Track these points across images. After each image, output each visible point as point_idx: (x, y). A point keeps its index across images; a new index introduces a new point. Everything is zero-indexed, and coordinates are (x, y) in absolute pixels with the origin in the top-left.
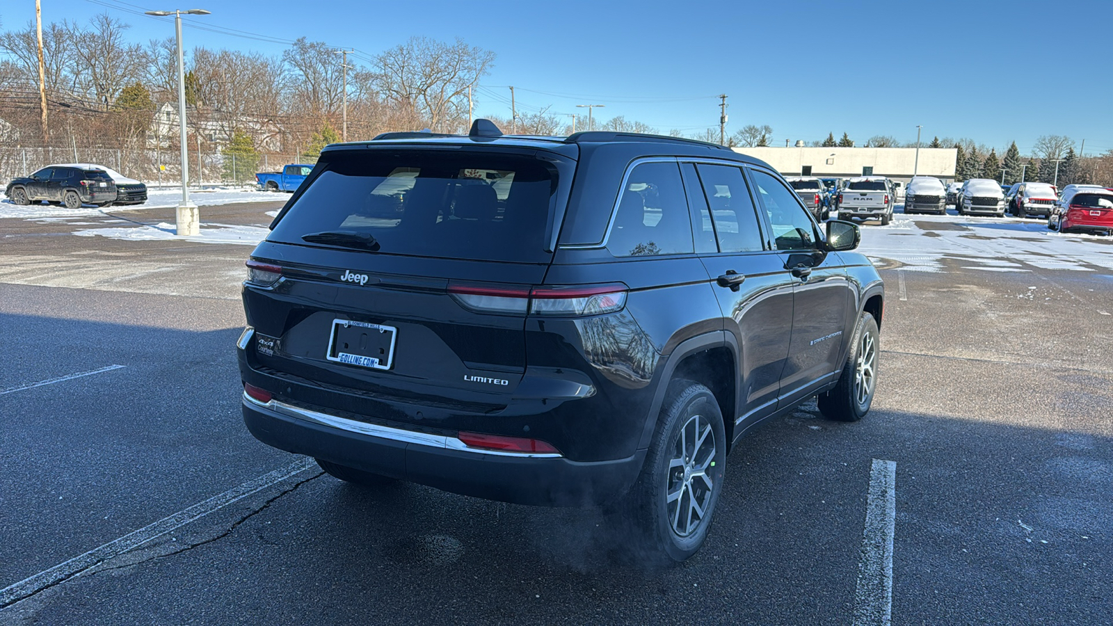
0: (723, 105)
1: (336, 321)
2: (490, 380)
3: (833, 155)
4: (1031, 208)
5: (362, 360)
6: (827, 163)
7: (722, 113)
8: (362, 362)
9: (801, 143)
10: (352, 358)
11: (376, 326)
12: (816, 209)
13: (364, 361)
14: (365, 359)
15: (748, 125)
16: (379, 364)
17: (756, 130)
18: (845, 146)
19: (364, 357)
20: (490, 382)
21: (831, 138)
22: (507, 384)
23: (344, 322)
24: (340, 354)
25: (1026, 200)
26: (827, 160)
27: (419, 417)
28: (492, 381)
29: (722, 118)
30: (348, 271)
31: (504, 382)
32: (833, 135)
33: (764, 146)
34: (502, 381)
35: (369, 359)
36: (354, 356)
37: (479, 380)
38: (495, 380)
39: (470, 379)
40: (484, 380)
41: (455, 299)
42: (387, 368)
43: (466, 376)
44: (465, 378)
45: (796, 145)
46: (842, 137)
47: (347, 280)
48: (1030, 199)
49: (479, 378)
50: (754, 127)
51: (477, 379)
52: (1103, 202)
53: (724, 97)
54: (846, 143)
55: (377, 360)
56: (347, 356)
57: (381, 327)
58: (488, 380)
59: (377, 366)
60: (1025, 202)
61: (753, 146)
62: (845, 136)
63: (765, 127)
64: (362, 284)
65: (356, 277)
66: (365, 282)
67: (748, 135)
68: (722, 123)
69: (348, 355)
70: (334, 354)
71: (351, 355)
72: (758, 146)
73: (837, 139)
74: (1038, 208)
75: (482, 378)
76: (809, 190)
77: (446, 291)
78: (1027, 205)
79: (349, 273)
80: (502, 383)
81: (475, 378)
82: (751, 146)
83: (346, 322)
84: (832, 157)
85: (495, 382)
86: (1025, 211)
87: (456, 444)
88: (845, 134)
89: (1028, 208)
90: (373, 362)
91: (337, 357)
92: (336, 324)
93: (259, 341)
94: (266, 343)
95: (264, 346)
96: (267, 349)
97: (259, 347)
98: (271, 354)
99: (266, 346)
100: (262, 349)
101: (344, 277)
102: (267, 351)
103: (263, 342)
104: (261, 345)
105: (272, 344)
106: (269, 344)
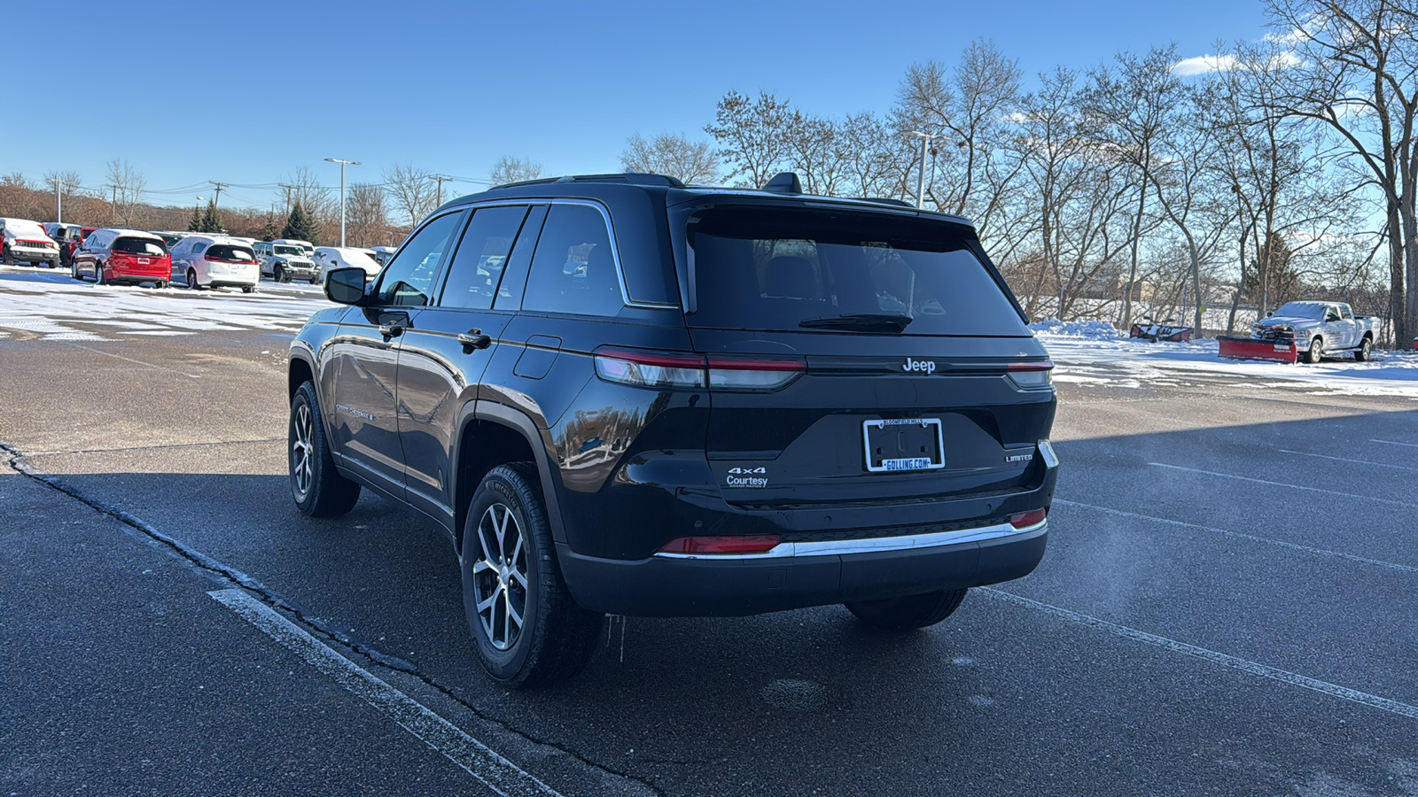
1: (867, 423)
2: (1024, 457)
4: (21, 253)
5: (913, 463)
8: (913, 466)
10: (900, 464)
11: (918, 421)
13: (915, 463)
14: (916, 461)
16: (931, 464)
19: (914, 459)
23: (879, 423)
24: (884, 462)
25: (12, 242)
30: (909, 359)
34: (1029, 456)
35: (920, 460)
36: (902, 460)
37: (1016, 460)
39: (1010, 459)
42: (942, 465)
43: (1007, 458)
44: (1007, 460)
47: (912, 369)
48: (16, 240)
49: (1016, 457)
52: (151, 248)
55: (929, 459)
56: (893, 462)
57: (924, 421)
58: (1022, 458)
59: (930, 466)
60: (10, 243)
64: (927, 372)
65: (922, 365)
66: (933, 369)
69: (895, 460)
70: (876, 461)
71: (898, 460)
74: (30, 253)
75: (1018, 457)
78: (15, 248)
79: (912, 362)
81: (1014, 458)
83: (882, 421)
86: (12, 255)
87: (1009, 529)
89: (16, 252)
90: (925, 463)
91: (881, 466)
92: (868, 426)
93: (731, 471)
94: (749, 471)
95: (742, 476)
96: (751, 479)
97: (731, 480)
98: (763, 485)
99: (747, 476)
100: (739, 481)
101: (907, 367)
102: (754, 481)
103: (739, 471)
104: (735, 475)
105: (763, 471)
106: (756, 471)
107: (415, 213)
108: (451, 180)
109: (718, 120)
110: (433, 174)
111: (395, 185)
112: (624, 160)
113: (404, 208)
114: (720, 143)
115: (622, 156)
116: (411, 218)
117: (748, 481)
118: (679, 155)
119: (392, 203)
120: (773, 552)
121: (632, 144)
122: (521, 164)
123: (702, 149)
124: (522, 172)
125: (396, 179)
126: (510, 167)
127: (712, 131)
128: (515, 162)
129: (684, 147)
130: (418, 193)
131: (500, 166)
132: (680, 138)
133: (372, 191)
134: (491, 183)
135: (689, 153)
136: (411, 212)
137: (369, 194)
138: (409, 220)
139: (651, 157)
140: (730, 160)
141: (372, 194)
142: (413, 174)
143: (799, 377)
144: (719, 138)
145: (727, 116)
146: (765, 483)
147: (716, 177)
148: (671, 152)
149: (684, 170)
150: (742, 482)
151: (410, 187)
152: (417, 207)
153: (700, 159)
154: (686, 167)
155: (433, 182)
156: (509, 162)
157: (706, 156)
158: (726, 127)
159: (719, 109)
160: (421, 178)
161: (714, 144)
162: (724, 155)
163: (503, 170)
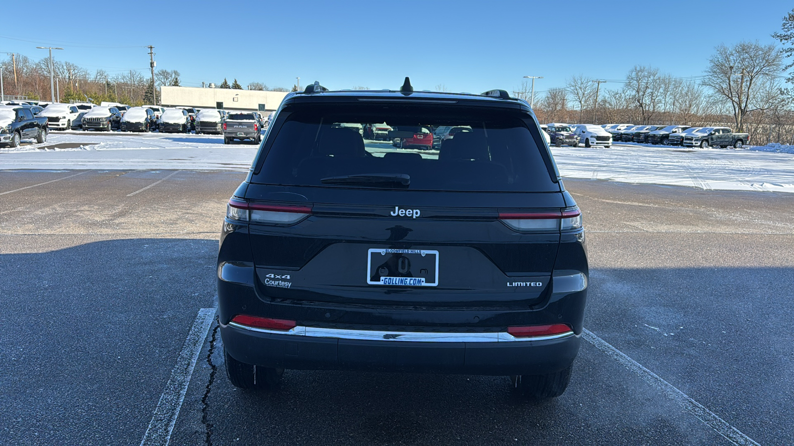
0: (151, 53)
1: (370, 251)
2: (528, 283)
3: (237, 95)
5: (408, 281)
6: (234, 101)
7: (151, 59)
8: (408, 283)
9: (213, 85)
10: (396, 281)
11: (417, 251)
12: (256, 134)
13: (410, 281)
14: (411, 279)
15: (161, 69)
16: (426, 282)
17: (168, 73)
18: (236, 88)
19: (409, 278)
20: (528, 285)
21: (226, 83)
22: (541, 285)
23: (382, 251)
24: (382, 278)
26: (233, 98)
27: (477, 320)
28: (530, 284)
29: (152, 64)
30: (397, 208)
31: (539, 284)
32: (227, 80)
33: (177, 85)
34: (537, 283)
35: (415, 280)
36: (398, 278)
37: (519, 285)
38: (532, 283)
39: (512, 285)
40: (523, 284)
41: (504, 224)
42: (435, 285)
43: (508, 283)
44: (508, 285)
45: (209, 87)
46: (234, 82)
47: (398, 215)
49: (519, 283)
50: (166, 71)
51: (518, 284)
53: (151, 48)
54: (237, 86)
55: (423, 279)
56: (390, 279)
57: (422, 251)
58: (526, 284)
59: (424, 284)
61: (167, 85)
62: (236, 81)
63: (174, 71)
64: (414, 217)
65: (408, 212)
66: (418, 215)
67: (161, 77)
68: (152, 67)
69: (392, 278)
70: (375, 278)
71: (395, 278)
72: (173, 85)
73: (230, 83)
75: (522, 283)
76: (248, 121)
77: (496, 218)
79: (399, 210)
80: (537, 285)
81: (516, 283)
82: (165, 85)
83: (384, 250)
84: (237, 96)
85: (532, 285)
87: (506, 337)
88: (236, 80)
90: (419, 281)
91: (380, 281)
92: (372, 253)
93: (267, 276)
94: (279, 277)
95: (275, 279)
96: (280, 282)
97: (267, 281)
98: (288, 286)
99: (278, 280)
100: (273, 282)
101: (394, 213)
102: (282, 284)
103: (272, 276)
104: (271, 279)
105: (288, 277)
106: (283, 277)
107: (583, 103)
108: (605, 82)
109: (783, 29)
110: (595, 79)
111: (572, 88)
112: (711, 61)
113: (577, 100)
114: (783, 44)
115: (711, 59)
116: (580, 106)
117: (279, 283)
118: (752, 54)
119: (570, 99)
120: (291, 331)
121: (718, 50)
122: (646, 69)
123: (770, 49)
124: (646, 73)
125: (573, 84)
126: (639, 71)
127: (778, 36)
128: (642, 68)
129: (757, 49)
130: (585, 91)
131: (632, 71)
132: (754, 44)
133: (560, 92)
134: (626, 81)
135: (760, 52)
136: (580, 102)
137: (558, 93)
138: (579, 107)
139: (731, 58)
140: (791, 55)
141: (560, 93)
142: (583, 80)
143: (308, 217)
144: (783, 41)
145: (790, 25)
146: (289, 285)
147: (781, 67)
148: (746, 53)
149: (755, 64)
150: (275, 283)
151: (580, 88)
152: (584, 99)
153: (769, 55)
154: (757, 62)
155: (594, 84)
156: (638, 69)
157: (773, 53)
158: (789, 33)
159: (784, 21)
160: (587, 82)
161: (779, 45)
162: (786, 52)
163: (634, 74)
